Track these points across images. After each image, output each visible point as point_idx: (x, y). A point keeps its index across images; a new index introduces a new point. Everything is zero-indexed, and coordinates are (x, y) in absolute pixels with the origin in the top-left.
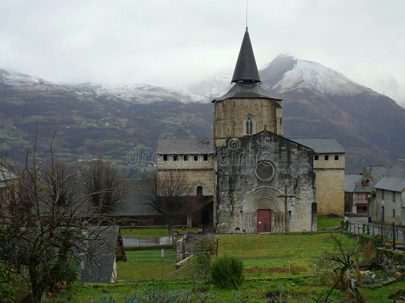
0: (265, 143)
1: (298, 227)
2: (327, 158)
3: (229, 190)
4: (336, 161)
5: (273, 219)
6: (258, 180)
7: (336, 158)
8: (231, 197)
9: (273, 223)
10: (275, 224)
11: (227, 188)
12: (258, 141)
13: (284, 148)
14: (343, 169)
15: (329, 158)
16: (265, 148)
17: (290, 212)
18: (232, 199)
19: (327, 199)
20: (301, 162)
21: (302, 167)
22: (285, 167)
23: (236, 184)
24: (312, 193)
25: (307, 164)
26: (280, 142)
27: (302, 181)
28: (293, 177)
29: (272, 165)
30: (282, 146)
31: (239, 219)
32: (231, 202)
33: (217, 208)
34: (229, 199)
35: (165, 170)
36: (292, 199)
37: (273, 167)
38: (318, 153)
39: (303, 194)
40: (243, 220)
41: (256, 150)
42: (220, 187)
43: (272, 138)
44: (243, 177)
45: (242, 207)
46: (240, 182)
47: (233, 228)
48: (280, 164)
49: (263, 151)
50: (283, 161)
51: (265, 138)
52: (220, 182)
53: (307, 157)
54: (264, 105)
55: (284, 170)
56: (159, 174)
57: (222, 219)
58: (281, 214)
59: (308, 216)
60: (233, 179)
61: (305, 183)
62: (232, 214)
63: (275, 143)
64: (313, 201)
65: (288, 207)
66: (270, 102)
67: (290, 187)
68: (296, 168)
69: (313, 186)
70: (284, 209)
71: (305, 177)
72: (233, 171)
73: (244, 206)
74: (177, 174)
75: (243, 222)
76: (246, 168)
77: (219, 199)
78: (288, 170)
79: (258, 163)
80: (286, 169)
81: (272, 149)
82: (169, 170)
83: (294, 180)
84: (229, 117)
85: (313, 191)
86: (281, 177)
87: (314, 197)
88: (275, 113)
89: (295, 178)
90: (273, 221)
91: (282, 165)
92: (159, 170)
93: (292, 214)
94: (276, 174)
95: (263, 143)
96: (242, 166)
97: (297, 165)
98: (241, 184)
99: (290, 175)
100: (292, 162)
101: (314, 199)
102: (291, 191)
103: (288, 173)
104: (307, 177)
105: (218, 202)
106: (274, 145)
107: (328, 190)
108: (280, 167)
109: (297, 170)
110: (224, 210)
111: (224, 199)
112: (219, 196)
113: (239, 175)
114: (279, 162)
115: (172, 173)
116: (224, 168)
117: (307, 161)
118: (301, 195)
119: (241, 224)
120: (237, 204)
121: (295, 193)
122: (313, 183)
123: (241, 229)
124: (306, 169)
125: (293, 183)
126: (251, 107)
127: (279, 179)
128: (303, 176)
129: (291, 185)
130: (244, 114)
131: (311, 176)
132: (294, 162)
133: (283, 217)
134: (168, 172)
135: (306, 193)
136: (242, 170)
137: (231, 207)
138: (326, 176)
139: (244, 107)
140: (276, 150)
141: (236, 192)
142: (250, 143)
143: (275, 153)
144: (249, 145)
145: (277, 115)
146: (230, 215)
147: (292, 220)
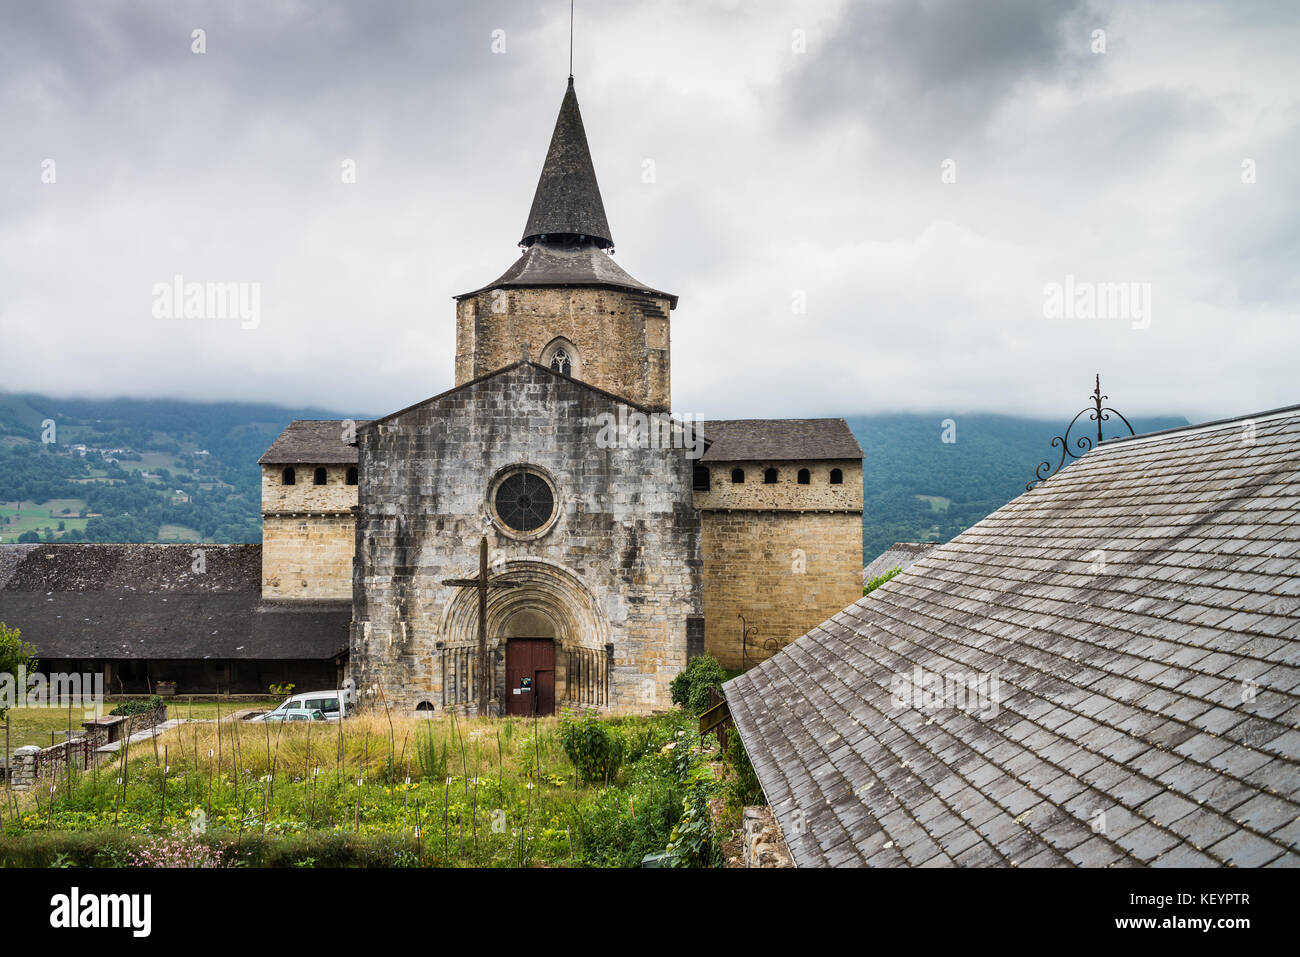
0: (524, 401)
1: (639, 701)
2: (804, 478)
3: (397, 570)
4: (835, 487)
5: (562, 671)
6: (499, 535)
7: (836, 478)
9: (561, 686)
10: (568, 689)
11: (390, 561)
12: (499, 398)
13: (589, 421)
14: (858, 513)
15: (814, 478)
16: (522, 422)
17: (610, 648)
18: (406, 602)
19: (808, 611)
20: (648, 473)
21: (652, 488)
22: (592, 488)
23: (420, 547)
24: (690, 582)
25: (672, 478)
26: (576, 403)
27: (654, 538)
28: (622, 524)
29: (548, 482)
30: (581, 416)
31: (430, 673)
32: (404, 611)
33: (355, 631)
34: (398, 602)
35: (286, 516)
36: (617, 601)
37: (553, 490)
38: (775, 461)
39: (657, 585)
40: (446, 676)
41: (493, 430)
42: (366, 558)
43: (550, 387)
44: (446, 525)
45: (441, 629)
46: (436, 541)
47: (408, 701)
48: (577, 479)
49: (517, 431)
50: (586, 468)
51: (522, 388)
52: (366, 542)
53: (669, 455)
54: (609, 309)
55: (589, 498)
56: (270, 529)
57: (372, 671)
58: (586, 657)
59: (673, 662)
60: (411, 532)
61: (663, 546)
62: (404, 652)
63: (558, 406)
64: (693, 609)
65: (604, 631)
66: (629, 302)
67: (608, 558)
68: (631, 490)
69: (692, 555)
70: (591, 637)
71: (663, 523)
72: (410, 501)
73: (449, 627)
74: (325, 528)
75: (447, 682)
76: (458, 491)
77: (361, 600)
78: (603, 499)
79: (499, 475)
80: (597, 496)
81: (547, 424)
82: (300, 515)
83: (624, 535)
84: (495, 347)
85: (690, 574)
86: (579, 524)
87: (696, 595)
88: (641, 334)
89: (626, 529)
90: (561, 679)
91: (581, 481)
92: (269, 516)
93: (616, 655)
94: (561, 513)
95: (518, 403)
96: (444, 484)
97: (636, 481)
98: (439, 548)
99: (611, 516)
100: (617, 472)
101: (696, 604)
102: (613, 572)
103: (603, 508)
104: (669, 524)
105: (358, 610)
106: (553, 412)
107: (810, 580)
108: (577, 489)
109: (636, 498)
110: (378, 640)
111: (379, 600)
112: (363, 592)
113: (434, 517)
114: (571, 472)
115: (310, 524)
116: (382, 492)
117: (668, 469)
118: (648, 588)
119: (439, 687)
120: (426, 620)
121: (626, 579)
122: (691, 545)
123: (438, 707)
124: (665, 495)
125: (621, 546)
126: (564, 316)
127: (572, 532)
128: (655, 522)
129: (613, 552)
130: (542, 337)
131: (685, 520)
132: (623, 468)
133: (590, 667)
134: (295, 523)
135: (667, 580)
136: (442, 499)
137: (404, 629)
138: (804, 537)
139: (543, 313)
140: (561, 430)
141: (423, 576)
142: (472, 406)
143: (560, 439)
144: (467, 413)
145: (652, 341)
146: (400, 657)
147: (617, 677)
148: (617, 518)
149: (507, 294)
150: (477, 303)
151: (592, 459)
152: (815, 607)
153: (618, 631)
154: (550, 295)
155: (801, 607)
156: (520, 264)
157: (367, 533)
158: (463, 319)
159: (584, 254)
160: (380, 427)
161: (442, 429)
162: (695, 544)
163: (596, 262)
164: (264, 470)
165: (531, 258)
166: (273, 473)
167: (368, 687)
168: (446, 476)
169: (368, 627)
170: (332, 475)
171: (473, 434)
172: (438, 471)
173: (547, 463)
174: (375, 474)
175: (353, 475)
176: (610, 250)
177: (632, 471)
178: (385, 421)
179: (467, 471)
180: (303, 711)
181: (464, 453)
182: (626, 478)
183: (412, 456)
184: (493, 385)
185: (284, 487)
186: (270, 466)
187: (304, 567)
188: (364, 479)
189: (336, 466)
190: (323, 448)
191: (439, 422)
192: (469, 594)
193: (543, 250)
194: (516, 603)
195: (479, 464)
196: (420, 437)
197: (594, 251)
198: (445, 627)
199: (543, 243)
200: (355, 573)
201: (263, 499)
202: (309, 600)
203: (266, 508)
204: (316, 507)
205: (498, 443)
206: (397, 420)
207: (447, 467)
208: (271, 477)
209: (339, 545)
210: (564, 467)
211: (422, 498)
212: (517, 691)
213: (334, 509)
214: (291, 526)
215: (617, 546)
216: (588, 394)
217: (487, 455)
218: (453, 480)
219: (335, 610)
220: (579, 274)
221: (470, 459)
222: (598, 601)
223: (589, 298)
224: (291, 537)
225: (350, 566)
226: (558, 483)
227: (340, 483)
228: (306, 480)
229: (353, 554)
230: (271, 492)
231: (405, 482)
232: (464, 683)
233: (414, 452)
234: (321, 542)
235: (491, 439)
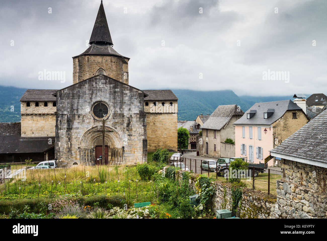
0: (101, 84)
1: (131, 161)
3: (67, 129)
5: (110, 154)
6: (94, 119)
7: (171, 104)
8: (69, 135)
9: (110, 157)
10: (112, 158)
11: (66, 126)
12: (94, 84)
13: (118, 90)
15: (166, 104)
16: (100, 90)
17: (123, 147)
18: (70, 137)
19: (164, 137)
20: (133, 103)
21: (134, 107)
22: (119, 107)
23: (74, 122)
24: (143, 130)
25: (139, 104)
26: (114, 85)
27: (134, 119)
28: (126, 116)
29: (107, 105)
30: (116, 88)
31: (76, 155)
32: (69, 139)
33: (56, 145)
34: (68, 137)
35: (28, 115)
36: (125, 136)
37: (108, 107)
38: (156, 100)
39: (135, 131)
40: (81, 156)
41: (92, 92)
42: (59, 125)
43: (107, 81)
44: (80, 116)
45: (79, 144)
46: (78, 121)
47: (71, 162)
48: (115, 105)
49: (99, 92)
50: (117, 102)
51: (100, 81)
52: (59, 121)
53: (138, 98)
54: (114, 61)
55: (118, 109)
56: (23, 118)
57: (61, 155)
58: (117, 150)
59: (139, 151)
60: (71, 118)
61: (137, 122)
62: (70, 150)
63: (110, 86)
64: (144, 137)
65: (122, 143)
66: (118, 59)
67: (123, 125)
68: (128, 107)
69: (144, 124)
70: (118, 145)
71: (137, 116)
72: (71, 110)
73: (81, 143)
74: (38, 118)
75: (81, 157)
76: (83, 108)
77: (57, 137)
78: (121, 110)
79: (94, 103)
80: (120, 109)
81: (107, 91)
82: (32, 115)
83: (127, 119)
84: (84, 70)
85: (144, 129)
86: (115, 116)
87: (145, 134)
88: (122, 68)
89: (127, 117)
90: (110, 156)
91: (116, 105)
92: (23, 115)
93: (125, 149)
94: (111, 113)
95: (99, 85)
96: (80, 106)
97: (130, 105)
98: (79, 123)
99: (123, 114)
100: (125, 103)
101: (145, 136)
102: (124, 128)
103: (121, 112)
104: (138, 116)
105: (57, 139)
106: (108, 87)
107: (165, 130)
108: (115, 107)
109: (130, 109)
110: (63, 147)
111: (62, 136)
112: (58, 134)
113: (77, 115)
114: (113, 103)
115: (34, 117)
116: (63, 108)
117: (138, 102)
118: (133, 132)
119: (79, 159)
120: (75, 141)
121: (127, 130)
122: (144, 121)
123: (79, 164)
124: (137, 109)
125: (126, 122)
126: (102, 63)
127: (114, 118)
128: (135, 115)
129: (124, 123)
130: (96, 68)
131: (143, 115)
132: (126, 102)
133: (118, 152)
134: (30, 117)
135: (138, 130)
136: (79, 110)
137: (69, 144)
138: (163, 119)
139: (96, 62)
140: (110, 92)
141: (74, 130)
142: (87, 86)
143: (110, 94)
144: (85, 87)
145: (124, 69)
146: (68, 151)
147: (125, 155)
148: (125, 115)
149: (87, 57)
150: (79, 59)
151: (118, 99)
152: (166, 137)
153: (125, 143)
154: (98, 57)
155: (163, 137)
156: (89, 49)
157: (59, 119)
158: (75, 63)
159: (106, 47)
160: (62, 91)
161: (79, 92)
162: (145, 121)
163: (109, 49)
164: (21, 103)
165: (92, 47)
166: (24, 103)
167: (60, 159)
168: (80, 104)
169: (60, 144)
170: (40, 104)
171: (87, 93)
172: (78, 103)
173: (107, 101)
174: (61, 103)
175: (55, 104)
176: (112, 46)
177: (129, 103)
178: (63, 89)
179: (86, 103)
180: (44, 166)
181: (85, 98)
182: (127, 104)
183: (71, 99)
184: (93, 80)
185: (27, 107)
186: (23, 101)
187: (33, 128)
188: (58, 105)
189: (41, 102)
190: (37, 97)
191: (78, 90)
192: (87, 134)
193: (95, 45)
194: (98, 137)
195: (89, 101)
196: (73, 94)
197: (108, 46)
198: (80, 143)
199: (95, 43)
200: (56, 130)
201: (21, 110)
202: (34, 137)
203: (22, 113)
204: (36, 112)
205: (94, 95)
206: (67, 89)
207: (80, 102)
208: (23, 104)
209: (52, 122)
210: (111, 102)
211: (74, 109)
212: (98, 159)
213: (41, 113)
214: (29, 117)
215: (125, 122)
216: (117, 83)
217: (91, 98)
218: (82, 105)
219: (42, 140)
220: (105, 52)
221: (86, 99)
222: (120, 136)
223: (108, 58)
224: (29, 120)
225: (55, 128)
226: (110, 106)
227: (43, 106)
228: (33, 105)
229: (55, 125)
230: (23, 109)
231: (69, 105)
232: (85, 157)
233: (71, 98)
234: (37, 122)
235: (92, 94)
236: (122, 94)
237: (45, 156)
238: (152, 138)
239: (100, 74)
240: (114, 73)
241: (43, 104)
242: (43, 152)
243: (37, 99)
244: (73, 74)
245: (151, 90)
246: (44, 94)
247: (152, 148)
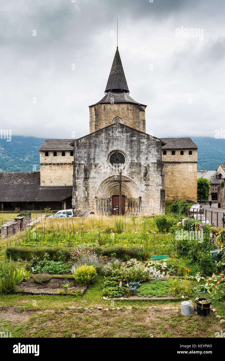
0: (117, 133)
1: (148, 211)
2: (182, 153)
3: (84, 178)
4: (190, 156)
5: (127, 204)
7: (190, 153)
8: (86, 184)
9: (126, 208)
10: (128, 208)
11: (83, 175)
12: (111, 133)
13: (134, 138)
14: (196, 162)
15: (185, 153)
16: (117, 139)
17: (140, 198)
18: (87, 186)
19: (183, 188)
20: (150, 152)
21: (151, 156)
22: (135, 156)
23: (90, 172)
24: (161, 180)
25: (156, 153)
26: (131, 134)
27: (152, 169)
28: (143, 165)
29: (124, 155)
30: (132, 137)
31: (93, 205)
32: (86, 189)
33: (74, 194)
34: (85, 186)
35: (46, 164)
36: (142, 186)
37: (125, 157)
38: (175, 149)
39: (153, 181)
40: (98, 205)
41: (109, 141)
42: (76, 175)
43: (124, 129)
44: (97, 166)
45: (96, 193)
46: (94, 170)
47: (88, 212)
48: (131, 154)
49: (116, 141)
50: (134, 151)
51: (117, 130)
52: (76, 171)
53: (156, 147)
54: (130, 109)
55: (135, 159)
56: (42, 168)
57: (78, 204)
58: (133, 200)
59: (157, 201)
60: (88, 168)
61: (154, 171)
62: (87, 199)
63: (126, 134)
64: (162, 187)
65: (139, 193)
66: (135, 107)
67: (140, 174)
68: (146, 156)
69: (162, 173)
70: (135, 195)
71: (154, 165)
72: (88, 160)
73: (98, 193)
74: (56, 167)
75: (98, 207)
76: (100, 157)
77: (75, 186)
78: (138, 159)
79: (111, 153)
80: (137, 158)
81: (123, 139)
82: (50, 164)
83: (144, 168)
84: (100, 119)
85: (161, 178)
86: (132, 166)
87: (163, 184)
88: (138, 116)
89: (144, 167)
90: (126, 206)
91: (133, 154)
92: (42, 164)
93: (142, 199)
94: (127, 163)
95: (116, 134)
96: (96, 155)
97: (147, 154)
98: (96, 172)
99: (141, 163)
100: (142, 152)
101: (163, 186)
102: (141, 178)
103: (138, 161)
104: (156, 165)
105: (74, 189)
106: (125, 136)
107: (184, 180)
108: (131, 156)
109: (147, 159)
110: (80, 196)
111: (80, 186)
112: (76, 184)
113: (94, 164)
114: (130, 152)
115: (53, 166)
116: (80, 158)
117: (155, 151)
118: (150, 182)
119: (96, 208)
120: (92, 191)
121: (144, 180)
122: (161, 171)
123: (96, 213)
124: (155, 158)
125: (143, 171)
126: (118, 111)
127: (130, 168)
128: (152, 165)
129: (141, 173)
130: (113, 116)
131: (160, 164)
132: (144, 151)
133: (135, 203)
134: (49, 166)
135: (155, 180)
136: (96, 159)
137: (87, 193)
138: (182, 169)
139: (113, 110)
140: (127, 141)
141: (91, 180)
142: (103, 135)
143: (127, 143)
144: (102, 137)
145: (141, 117)
146: (85, 200)
147: (142, 205)
149: (103, 105)
150: (95, 108)
151: (135, 148)
152: (185, 187)
153: (143, 193)
154: (115, 105)
155: (181, 187)
156: (105, 97)
157: (76, 168)
158: (91, 112)
159: (122, 94)
160: (79, 140)
161: (96, 141)
162: (162, 171)
163: (125, 96)
164: (40, 152)
165: (108, 96)
166: (43, 153)
167: (77, 208)
168: (97, 153)
169: (77, 193)
170: (58, 153)
171: (104, 142)
172: (95, 152)
173: (124, 150)
174: (78, 153)
175: (72, 153)
176: (128, 93)
177: (146, 152)
178: (80, 139)
179: (102, 152)
180: (62, 215)
181: (102, 147)
182: (144, 153)
183: (88, 148)
184: (109, 129)
185: (46, 157)
186: (42, 151)
187: (51, 177)
188: (75, 154)
189: (59, 151)
190: (55, 146)
191: (95, 139)
192: (103, 184)
193: (111, 93)
194: (115, 186)
195: (106, 150)
196: (90, 143)
197: (125, 93)
198: (97, 193)
199: (111, 91)
200: (73, 179)
201: (40, 160)
202: (53, 186)
203: (41, 162)
204: (54, 162)
205: (111, 145)
206: (84, 139)
207: (97, 151)
208: (42, 154)
209: (69, 171)
210: (128, 151)
211: (91, 159)
212: (115, 209)
213: (59, 162)
214: (48, 167)
215: (142, 171)
216: (134, 131)
217: (108, 148)
218: (99, 154)
219: (60, 189)
220: (121, 100)
221: (103, 149)
222: (137, 186)
223: (125, 106)
224: (48, 170)
225: (72, 177)
226: (126, 155)
227: (60, 156)
228: (51, 155)
229: (73, 174)
230: (42, 158)
231: (86, 155)
232: (102, 207)
233: (88, 147)
234: (55, 171)
235: (109, 143)
236: (139, 142)
237: (63, 205)
238: (170, 188)
239: (117, 123)
240: (131, 121)
241: (61, 153)
242: (61, 201)
243: (55, 148)
244: (90, 123)
245: (169, 138)
246: (61, 144)
247: (170, 198)
